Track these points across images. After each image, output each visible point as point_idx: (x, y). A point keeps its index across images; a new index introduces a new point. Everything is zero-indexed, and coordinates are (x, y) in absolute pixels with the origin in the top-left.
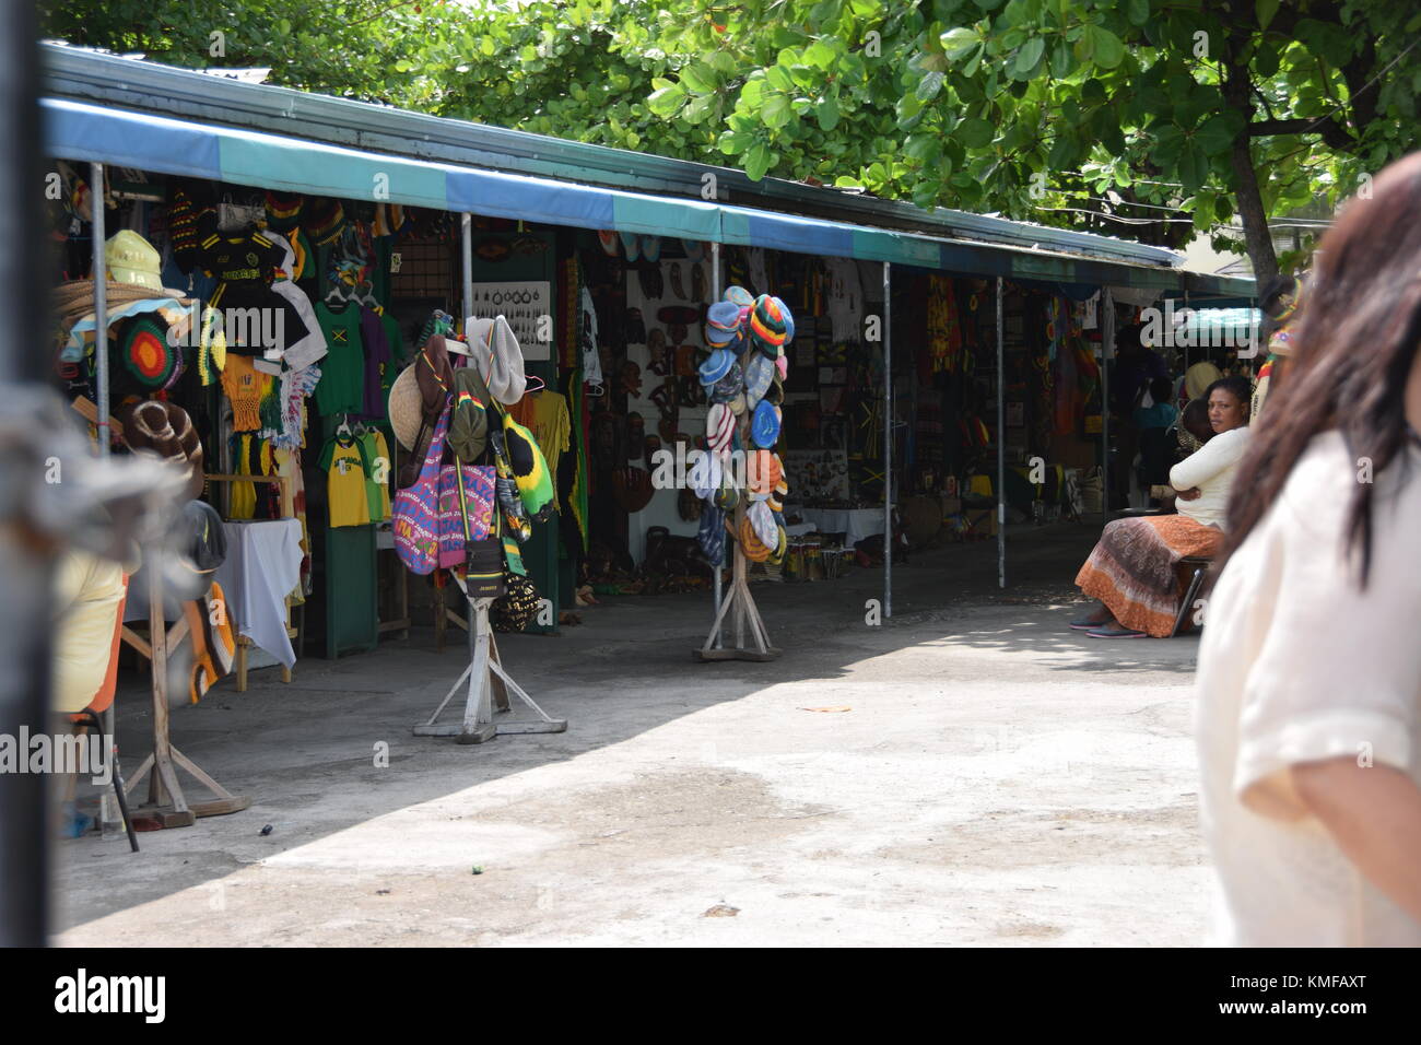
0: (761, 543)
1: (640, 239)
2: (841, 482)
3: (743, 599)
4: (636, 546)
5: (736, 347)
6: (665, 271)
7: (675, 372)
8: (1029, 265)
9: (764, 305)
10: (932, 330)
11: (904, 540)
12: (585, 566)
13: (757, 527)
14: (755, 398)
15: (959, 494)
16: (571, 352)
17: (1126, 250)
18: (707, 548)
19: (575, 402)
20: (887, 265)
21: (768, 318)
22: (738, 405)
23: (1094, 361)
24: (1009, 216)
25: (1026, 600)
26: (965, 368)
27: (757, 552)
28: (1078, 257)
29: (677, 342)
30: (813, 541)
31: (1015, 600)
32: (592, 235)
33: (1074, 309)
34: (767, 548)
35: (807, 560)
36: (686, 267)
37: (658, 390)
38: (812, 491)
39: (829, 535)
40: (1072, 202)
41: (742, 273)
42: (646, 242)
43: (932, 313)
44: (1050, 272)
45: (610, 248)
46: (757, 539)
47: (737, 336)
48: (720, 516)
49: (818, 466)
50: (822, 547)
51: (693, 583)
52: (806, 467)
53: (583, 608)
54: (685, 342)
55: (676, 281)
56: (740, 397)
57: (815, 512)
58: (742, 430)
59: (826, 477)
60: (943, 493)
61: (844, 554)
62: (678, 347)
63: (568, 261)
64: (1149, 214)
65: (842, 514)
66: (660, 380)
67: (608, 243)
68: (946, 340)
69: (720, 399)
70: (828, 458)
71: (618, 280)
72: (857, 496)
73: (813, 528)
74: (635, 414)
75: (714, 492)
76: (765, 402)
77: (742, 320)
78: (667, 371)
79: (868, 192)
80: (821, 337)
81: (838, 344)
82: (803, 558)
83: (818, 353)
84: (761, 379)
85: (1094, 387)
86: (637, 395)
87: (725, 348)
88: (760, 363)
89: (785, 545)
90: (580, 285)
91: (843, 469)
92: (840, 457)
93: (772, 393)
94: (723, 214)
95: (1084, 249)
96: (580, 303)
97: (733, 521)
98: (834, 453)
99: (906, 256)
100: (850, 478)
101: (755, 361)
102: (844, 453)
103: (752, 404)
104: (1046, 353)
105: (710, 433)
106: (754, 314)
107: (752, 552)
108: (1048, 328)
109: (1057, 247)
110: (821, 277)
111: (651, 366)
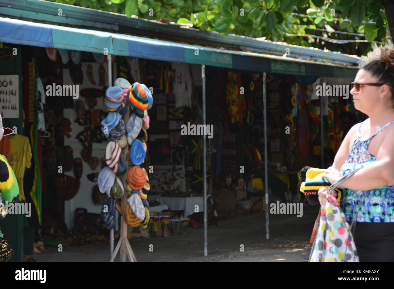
0: (136, 217)
1: (70, 52)
2: (181, 183)
3: (126, 248)
4: (68, 220)
5: (121, 111)
6: (84, 69)
7: (90, 124)
8: (280, 66)
9: (137, 88)
10: (229, 101)
11: (216, 214)
12: (40, 230)
13: (133, 208)
14: (132, 138)
15: (245, 188)
16: (31, 113)
17: (334, 57)
18: (106, 220)
19: (34, 140)
20: (203, 66)
21: (138, 95)
22: (123, 142)
23: (318, 117)
24: (272, 40)
25: (280, 246)
26: (248, 121)
27: (134, 222)
28: (308, 61)
29: (91, 107)
30: (166, 215)
31: (274, 246)
32: (42, 50)
33: (306, 89)
34: (139, 219)
35: (163, 226)
36: (95, 67)
37: (81, 133)
38: (166, 187)
39: (175, 211)
40: (308, 31)
41: (126, 70)
42: (73, 53)
43: (229, 91)
44: (291, 70)
45: (53, 57)
46: (133, 214)
47: (122, 105)
48: (113, 202)
49: (169, 174)
50: (171, 218)
51: (100, 238)
52: (163, 175)
53: (38, 254)
54: (96, 108)
55: (90, 74)
56: (124, 138)
57: (168, 199)
58: (125, 155)
59: (174, 180)
60: (237, 188)
61: (183, 222)
62: (92, 110)
63: (30, 64)
64: (347, 37)
65: (182, 200)
66: (82, 128)
67: (51, 54)
68: (237, 106)
69: (113, 139)
70: (174, 170)
71: (58, 74)
72: (190, 190)
73: (166, 208)
74: (68, 147)
75: (110, 190)
76: (138, 140)
77: (125, 97)
78: (86, 123)
79: (195, 27)
80: (170, 105)
81: (178, 109)
82: (160, 224)
83: (168, 113)
84: (135, 128)
85: (318, 130)
86: (69, 136)
87: (116, 111)
88: (134, 119)
89: (148, 217)
90: (36, 77)
91: (182, 175)
92: (181, 169)
93: (141, 136)
94: (113, 39)
95: (311, 57)
96: (36, 87)
97: (120, 205)
98: (177, 167)
99: (214, 62)
100: (186, 180)
101: (132, 119)
102: (183, 167)
103: (130, 141)
104: (291, 112)
105: (108, 157)
106: (131, 93)
107: (131, 222)
108: (293, 98)
109: (297, 56)
110: (169, 73)
111: (77, 121)
